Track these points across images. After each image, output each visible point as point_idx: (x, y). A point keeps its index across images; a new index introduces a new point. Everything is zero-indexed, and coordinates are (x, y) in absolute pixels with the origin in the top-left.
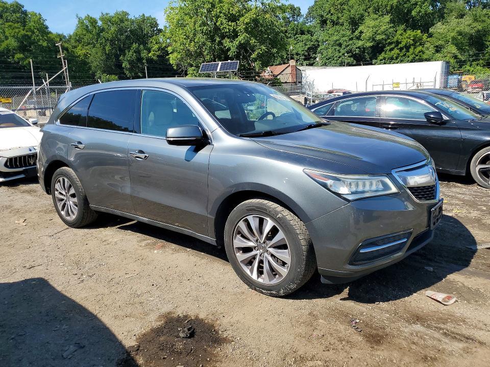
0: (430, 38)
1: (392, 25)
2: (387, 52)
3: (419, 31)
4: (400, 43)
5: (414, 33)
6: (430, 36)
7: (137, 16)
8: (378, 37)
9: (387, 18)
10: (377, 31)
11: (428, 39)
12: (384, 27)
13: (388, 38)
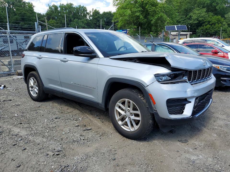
0: (225, 20)
1: (207, 13)
2: (204, 26)
3: (220, 16)
4: (211, 22)
5: (217, 17)
6: (225, 18)
7: (77, 6)
8: (200, 19)
9: (205, 10)
10: (200, 16)
11: (224, 20)
12: (203, 14)
13: (205, 19)
